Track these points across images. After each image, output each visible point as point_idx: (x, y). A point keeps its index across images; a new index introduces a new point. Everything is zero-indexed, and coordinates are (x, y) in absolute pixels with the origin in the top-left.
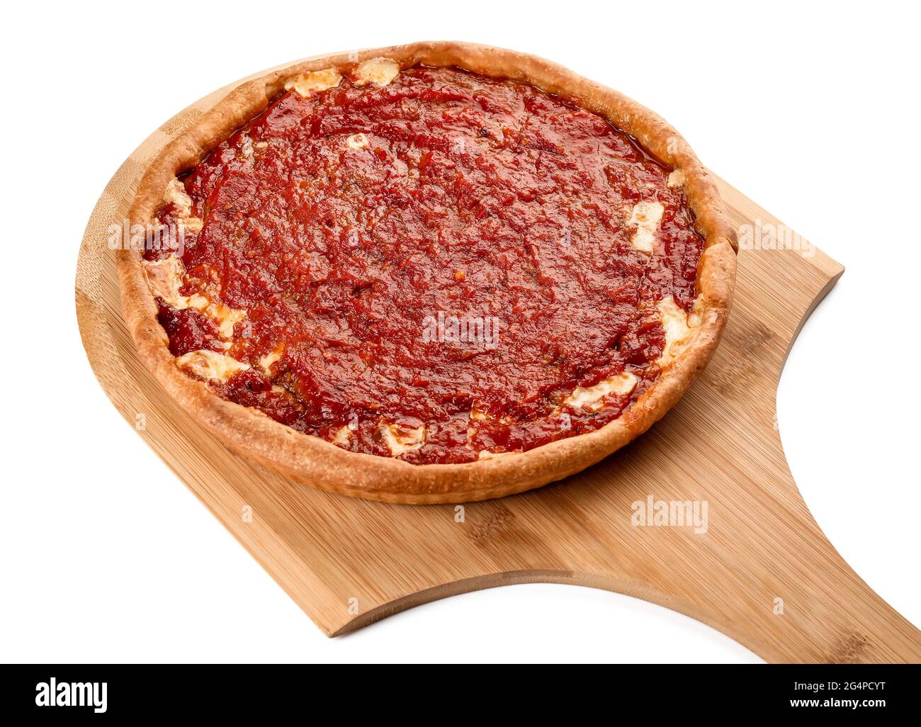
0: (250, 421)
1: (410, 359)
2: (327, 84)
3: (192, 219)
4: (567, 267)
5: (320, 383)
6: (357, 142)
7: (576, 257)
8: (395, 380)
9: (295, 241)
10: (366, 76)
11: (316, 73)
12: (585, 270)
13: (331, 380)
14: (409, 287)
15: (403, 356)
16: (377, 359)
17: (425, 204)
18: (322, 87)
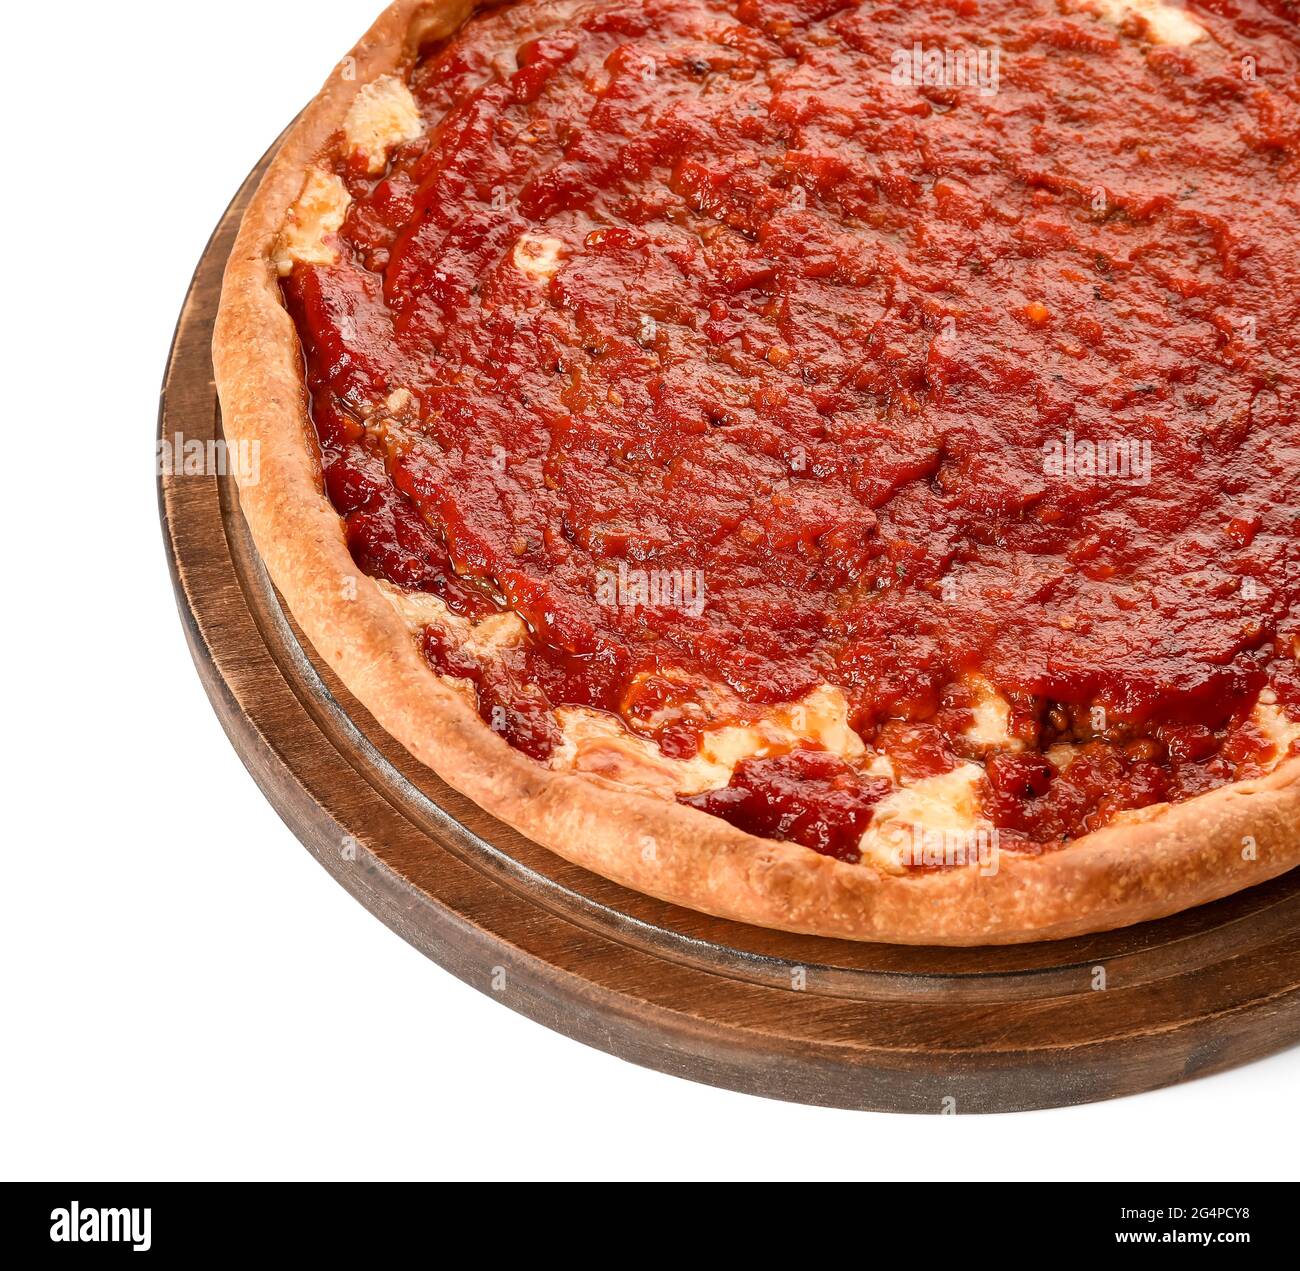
0: (1173, 835)
1: (1175, 509)
2: (333, 208)
3: (483, 626)
4: (1145, 160)
5: (1145, 672)
6: (538, 256)
7: (1131, 133)
8: (1209, 562)
9: (721, 497)
10: (374, 142)
11: (305, 202)
12: (1177, 139)
13: (1147, 653)
14: (1004, 401)
15: (1158, 514)
16: (1130, 558)
17: (814, 253)
18: (334, 220)
